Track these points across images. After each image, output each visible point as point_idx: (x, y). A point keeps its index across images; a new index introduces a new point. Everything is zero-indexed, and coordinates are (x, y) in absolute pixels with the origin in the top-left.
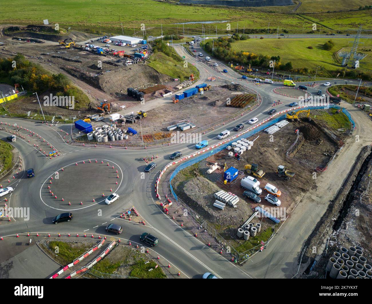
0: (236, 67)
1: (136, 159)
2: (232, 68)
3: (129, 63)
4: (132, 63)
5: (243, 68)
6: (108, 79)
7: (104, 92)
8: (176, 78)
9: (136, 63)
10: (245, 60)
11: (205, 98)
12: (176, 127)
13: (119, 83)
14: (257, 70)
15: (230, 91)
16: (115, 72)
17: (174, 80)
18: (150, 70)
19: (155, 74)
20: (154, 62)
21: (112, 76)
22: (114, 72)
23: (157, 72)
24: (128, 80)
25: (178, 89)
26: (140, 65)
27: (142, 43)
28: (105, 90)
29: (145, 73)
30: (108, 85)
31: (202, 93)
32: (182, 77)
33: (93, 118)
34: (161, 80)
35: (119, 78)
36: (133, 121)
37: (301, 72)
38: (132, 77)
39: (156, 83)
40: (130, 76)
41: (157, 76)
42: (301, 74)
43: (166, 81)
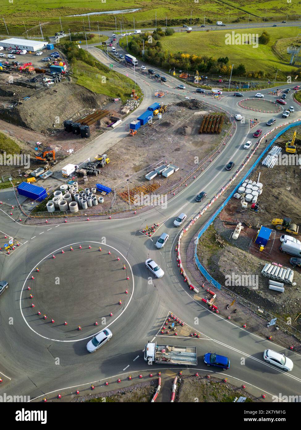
0: (181, 75)
1: (133, 233)
2: (175, 77)
3: (49, 81)
4: (53, 81)
5: (188, 76)
6: (32, 110)
7: (32, 130)
8: (115, 98)
9: (59, 81)
10: (189, 65)
11: (166, 124)
12: (156, 174)
13: (47, 113)
14: (207, 77)
15: (191, 111)
16: (37, 98)
17: (113, 101)
18: (81, 90)
19: (89, 94)
20: (81, 78)
21: (35, 106)
22: (35, 98)
23: (91, 92)
24: (58, 109)
25: (125, 113)
26: (66, 85)
27: (48, 48)
28: (33, 127)
29: (76, 95)
30: (34, 119)
31: (160, 116)
32: (122, 95)
33: (37, 175)
34: (99, 103)
35: (45, 107)
36: (97, 173)
37: (256, 76)
38: (61, 102)
39: (94, 107)
40: (58, 102)
41: (92, 97)
42: (257, 78)
43: (105, 103)
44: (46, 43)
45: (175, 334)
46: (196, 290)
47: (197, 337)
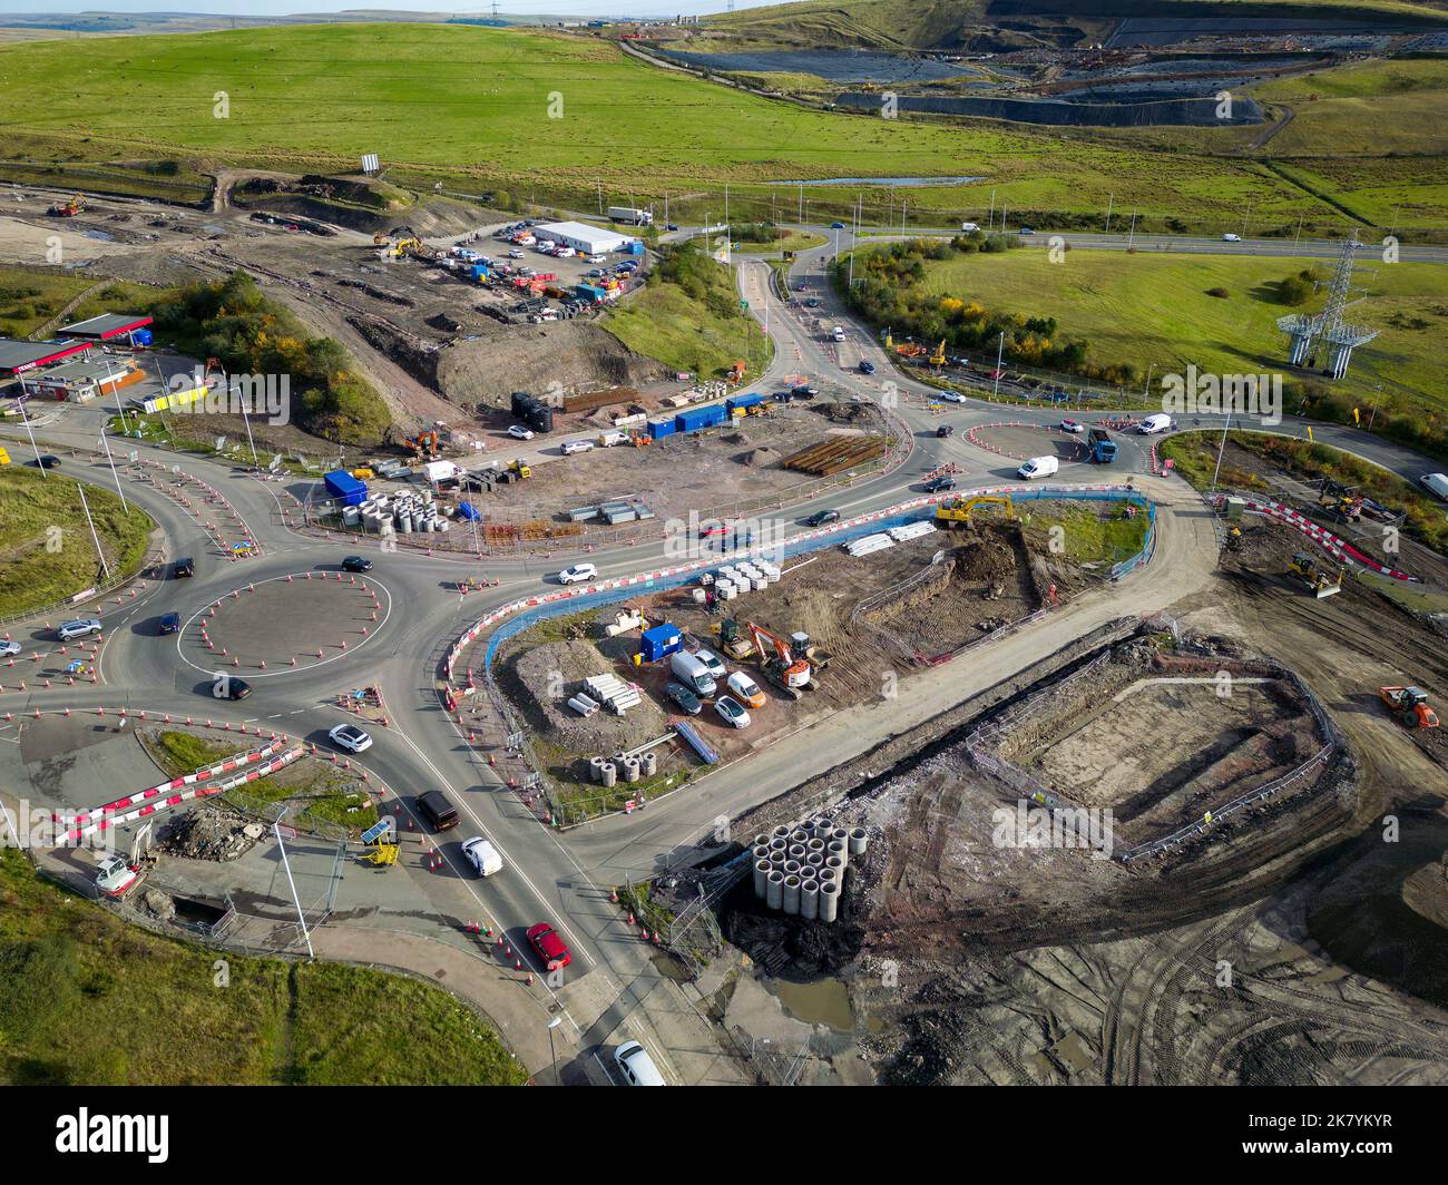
0: (899, 348)
1: (442, 584)
2: (887, 351)
3: (548, 315)
4: (557, 315)
5: (920, 353)
6: (465, 362)
7: (446, 397)
8: (682, 372)
9: (570, 316)
10: (937, 325)
11: (734, 439)
12: (594, 514)
13: (498, 374)
14: (964, 361)
15: (829, 424)
16: (493, 341)
17: (675, 377)
18: (606, 340)
19: (618, 354)
20: (627, 317)
21: (479, 354)
22: (488, 340)
23: (627, 349)
24: (528, 369)
25: (674, 405)
26: (577, 325)
27: (628, 250)
28: (450, 392)
29: (587, 349)
30: (462, 379)
31: (736, 422)
32: (707, 369)
33: (381, 469)
34: (632, 375)
35: (499, 360)
36: (484, 486)
38: (542, 358)
39: (617, 382)
40: (536, 356)
41: (623, 360)
43: (651, 379)
44: (628, 240)
45: (356, 712)
46: (451, 676)
47: (385, 725)
